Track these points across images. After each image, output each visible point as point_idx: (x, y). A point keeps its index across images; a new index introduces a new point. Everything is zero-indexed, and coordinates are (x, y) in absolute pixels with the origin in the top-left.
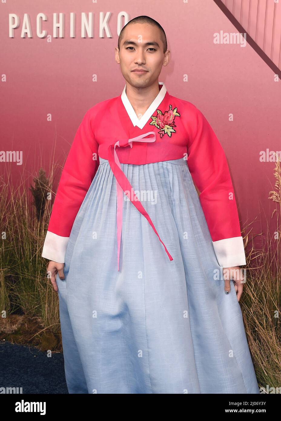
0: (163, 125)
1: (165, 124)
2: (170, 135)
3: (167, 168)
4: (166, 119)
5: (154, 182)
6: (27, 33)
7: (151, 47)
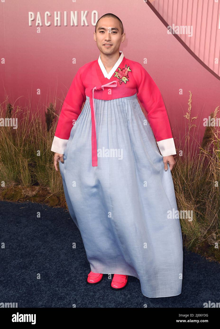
0: (121, 77)
1: (123, 76)
2: (125, 83)
3: (124, 102)
4: (123, 74)
5: (116, 110)
6: (39, 23)
7: (114, 31)
